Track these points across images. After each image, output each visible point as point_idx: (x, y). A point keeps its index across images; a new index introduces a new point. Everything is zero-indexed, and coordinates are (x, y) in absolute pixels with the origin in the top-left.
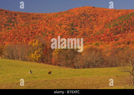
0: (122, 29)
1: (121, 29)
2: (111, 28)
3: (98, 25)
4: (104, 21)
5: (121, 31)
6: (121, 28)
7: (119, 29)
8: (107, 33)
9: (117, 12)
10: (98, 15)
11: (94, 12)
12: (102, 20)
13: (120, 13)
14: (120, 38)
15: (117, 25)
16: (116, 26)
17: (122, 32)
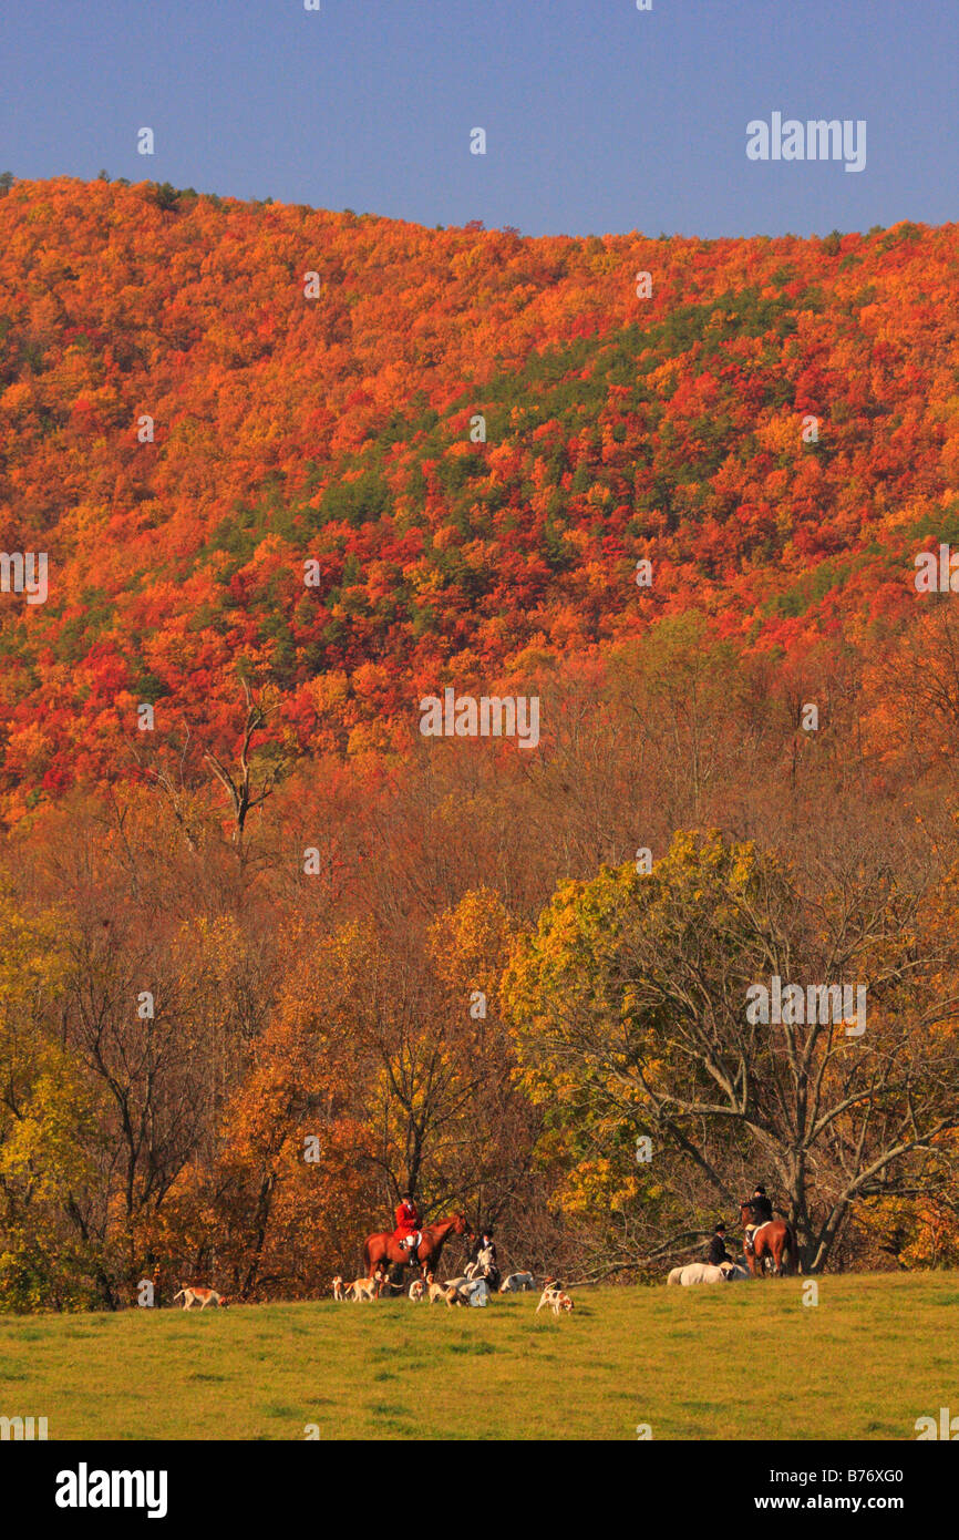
0: (425, 580)
1: (411, 571)
2: (260, 553)
3: (141, 495)
4: (258, 435)
5: (400, 615)
6: (415, 555)
7: (375, 571)
8: (158, 641)
9: (523, 279)
10: (187, 339)
11: (134, 277)
12: (225, 414)
13: (555, 306)
14: (357, 737)
15: (361, 517)
16: (338, 532)
17: (413, 627)
